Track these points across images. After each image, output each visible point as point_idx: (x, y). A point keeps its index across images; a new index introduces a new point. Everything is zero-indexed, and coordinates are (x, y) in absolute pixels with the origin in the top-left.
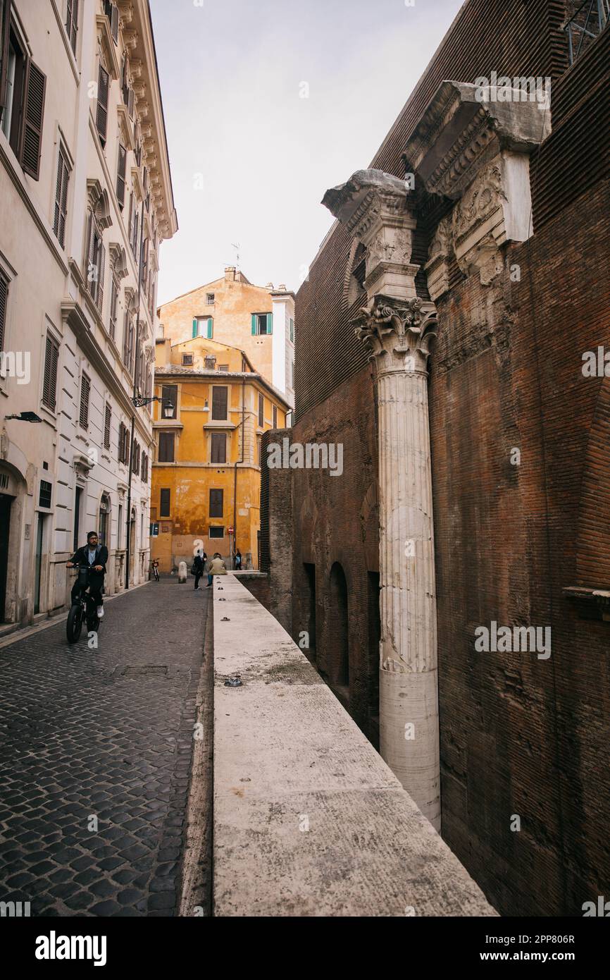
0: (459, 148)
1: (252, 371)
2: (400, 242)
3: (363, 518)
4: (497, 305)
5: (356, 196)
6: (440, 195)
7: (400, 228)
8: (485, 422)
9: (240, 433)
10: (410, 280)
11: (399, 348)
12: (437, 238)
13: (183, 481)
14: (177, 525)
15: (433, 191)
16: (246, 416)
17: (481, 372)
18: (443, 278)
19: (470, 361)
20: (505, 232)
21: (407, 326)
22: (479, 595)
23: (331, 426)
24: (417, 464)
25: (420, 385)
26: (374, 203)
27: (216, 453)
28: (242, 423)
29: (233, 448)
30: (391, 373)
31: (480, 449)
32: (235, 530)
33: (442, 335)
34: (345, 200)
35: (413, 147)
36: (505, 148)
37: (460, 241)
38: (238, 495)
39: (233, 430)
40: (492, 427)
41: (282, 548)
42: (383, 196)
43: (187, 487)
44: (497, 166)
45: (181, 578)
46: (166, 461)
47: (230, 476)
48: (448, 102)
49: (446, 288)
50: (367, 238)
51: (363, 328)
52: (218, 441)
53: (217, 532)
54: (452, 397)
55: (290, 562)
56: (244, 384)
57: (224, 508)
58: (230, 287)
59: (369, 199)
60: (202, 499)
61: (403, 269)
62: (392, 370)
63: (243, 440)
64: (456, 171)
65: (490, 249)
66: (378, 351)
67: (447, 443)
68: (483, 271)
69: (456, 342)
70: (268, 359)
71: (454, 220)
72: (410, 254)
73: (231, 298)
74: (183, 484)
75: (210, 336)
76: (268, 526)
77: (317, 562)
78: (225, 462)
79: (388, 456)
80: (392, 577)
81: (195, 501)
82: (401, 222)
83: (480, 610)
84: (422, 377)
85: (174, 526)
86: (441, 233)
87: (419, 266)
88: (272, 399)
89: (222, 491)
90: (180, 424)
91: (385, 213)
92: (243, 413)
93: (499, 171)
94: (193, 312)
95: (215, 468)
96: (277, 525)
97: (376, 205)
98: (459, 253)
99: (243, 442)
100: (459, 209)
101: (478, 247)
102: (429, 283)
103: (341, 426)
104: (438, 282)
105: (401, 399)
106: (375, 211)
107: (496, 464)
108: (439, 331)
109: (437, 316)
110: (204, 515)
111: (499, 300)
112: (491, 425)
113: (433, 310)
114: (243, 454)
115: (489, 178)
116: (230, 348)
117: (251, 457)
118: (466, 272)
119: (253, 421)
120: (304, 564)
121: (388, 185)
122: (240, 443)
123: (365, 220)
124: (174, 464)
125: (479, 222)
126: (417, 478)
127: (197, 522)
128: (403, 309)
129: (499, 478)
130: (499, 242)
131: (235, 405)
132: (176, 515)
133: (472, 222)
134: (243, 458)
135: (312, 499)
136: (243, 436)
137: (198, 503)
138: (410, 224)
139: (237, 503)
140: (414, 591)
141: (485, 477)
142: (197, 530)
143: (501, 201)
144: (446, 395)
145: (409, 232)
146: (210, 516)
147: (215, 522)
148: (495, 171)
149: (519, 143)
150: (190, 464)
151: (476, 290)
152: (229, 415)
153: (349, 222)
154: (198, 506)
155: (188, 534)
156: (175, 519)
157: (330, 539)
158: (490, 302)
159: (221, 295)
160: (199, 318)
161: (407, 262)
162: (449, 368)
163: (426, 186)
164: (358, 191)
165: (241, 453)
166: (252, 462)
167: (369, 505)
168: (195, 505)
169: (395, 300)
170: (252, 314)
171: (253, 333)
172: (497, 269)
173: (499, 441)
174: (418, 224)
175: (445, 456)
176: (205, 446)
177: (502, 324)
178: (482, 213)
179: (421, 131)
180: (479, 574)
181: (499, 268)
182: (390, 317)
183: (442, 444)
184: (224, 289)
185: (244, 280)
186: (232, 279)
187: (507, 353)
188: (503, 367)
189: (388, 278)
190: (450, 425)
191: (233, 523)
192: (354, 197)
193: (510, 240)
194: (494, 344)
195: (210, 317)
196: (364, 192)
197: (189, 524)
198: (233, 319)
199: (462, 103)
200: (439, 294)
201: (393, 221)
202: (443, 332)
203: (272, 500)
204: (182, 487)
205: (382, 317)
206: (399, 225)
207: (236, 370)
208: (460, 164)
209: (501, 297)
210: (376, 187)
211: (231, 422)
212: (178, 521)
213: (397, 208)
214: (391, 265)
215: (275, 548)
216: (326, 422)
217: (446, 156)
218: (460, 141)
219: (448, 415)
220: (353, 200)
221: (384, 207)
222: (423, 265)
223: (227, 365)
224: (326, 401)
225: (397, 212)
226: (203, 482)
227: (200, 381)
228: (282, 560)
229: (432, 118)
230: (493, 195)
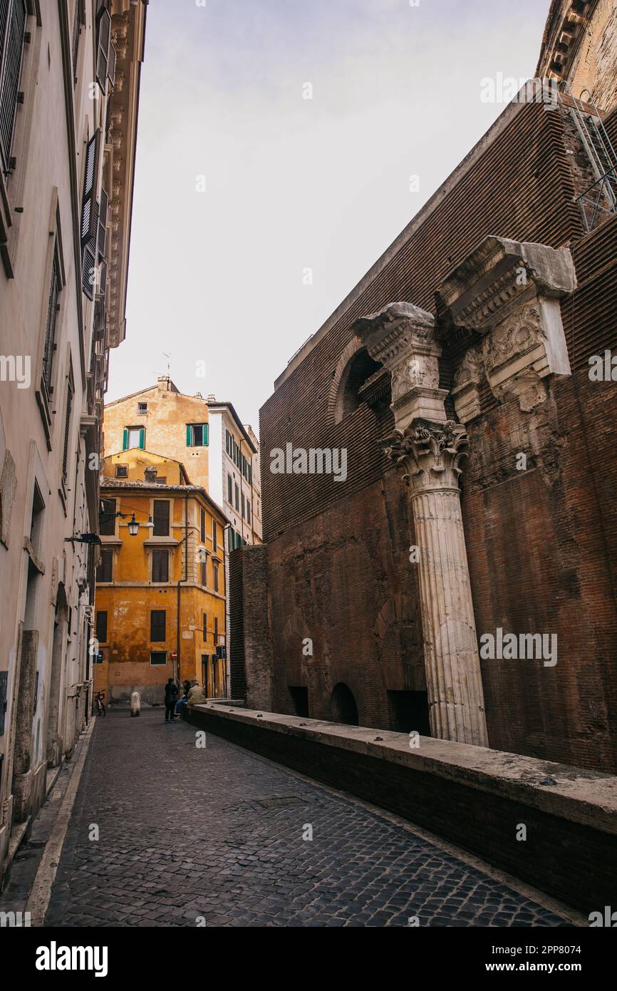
0: (494, 290)
1: (188, 483)
2: (429, 369)
3: (377, 635)
4: (542, 430)
5: (388, 326)
6: (469, 328)
7: (428, 356)
8: (535, 537)
9: (184, 550)
10: (440, 404)
11: (436, 468)
12: (465, 367)
13: (122, 603)
14: (115, 652)
15: (463, 324)
16: (190, 531)
17: (527, 491)
18: (474, 403)
19: (512, 480)
20: (548, 366)
21: (441, 446)
22: (541, 704)
23: (326, 543)
24: (460, 579)
25: (456, 503)
26: (405, 332)
27: (157, 572)
28: (186, 539)
29: (176, 566)
30: (429, 491)
31: (532, 562)
32: (178, 656)
33: (474, 455)
34: (377, 328)
35: (448, 286)
36: (540, 294)
37: (495, 371)
38: (181, 617)
39: (176, 546)
40: (545, 541)
41: (259, 672)
42: (415, 327)
43: (126, 609)
44: (535, 308)
45: (135, 711)
46: (103, 581)
47: (172, 596)
48: (491, 253)
49: (478, 412)
50: (393, 364)
51: (393, 448)
52: (161, 557)
53: (158, 658)
54: (492, 514)
55: (268, 687)
56: (187, 498)
57: (167, 631)
58: (164, 397)
59: (401, 329)
60: (141, 621)
61: (434, 394)
62: (430, 488)
63: (186, 557)
64: (489, 309)
65: (530, 380)
66: (415, 470)
67: (488, 557)
68: (522, 399)
69: (493, 462)
70: (204, 471)
71: (485, 352)
72: (438, 379)
73: (165, 407)
74: (122, 606)
75: (142, 446)
76: (243, 649)
77: (312, 685)
78: (167, 581)
79: (432, 571)
80: (445, 692)
81: (135, 624)
82: (429, 350)
83: (544, 720)
84: (457, 494)
85: (111, 652)
86: (470, 362)
87: (448, 391)
88: (213, 513)
89: (164, 612)
90: (120, 540)
91: (415, 342)
92: (187, 528)
93: (538, 313)
94: (124, 421)
95: (157, 587)
96: (253, 647)
97: (407, 334)
98: (493, 382)
99: (186, 559)
100: (491, 342)
101: (515, 377)
102: (457, 407)
103: (341, 543)
104: (469, 406)
105: (440, 516)
106: (405, 340)
107: (553, 576)
108: (471, 451)
109: (468, 437)
110: (145, 639)
111: (543, 426)
112: (543, 539)
113: (463, 431)
114: (186, 572)
115: (526, 318)
116: (168, 460)
117: (195, 575)
118: (501, 399)
119: (196, 537)
120: (290, 688)
121: (419, 317)
122: (183, 560)
123: (392, 348)
124: (112, 583)
125: (517, 356)
126: (462, 593)
127: (138, 647)
128: (438, 431)
129: (557, 589)
130: (542, 375)
131: (178, 519)
132: (114, 640)
133: (510, 355)
134: (186, 576)
135: (301, 618)
136: (186, 553)
137: (139, 626)
138: (436, 352)
139: (181, 625)
140: (467, 705)
141: (540, 589)
142: (137, 655)
143: (542, 340)
144: (483, 512)
145: (436, 360)
146: (152, 641)
147: (157, 647)
148: (533, 313)
149: (554, 290)
150: (130, 584)
151: (514, 416)
152: (171, 531)
153: (375, 348)
154: (138, 629)
155: (128, 661)
156: (112, 645)
157: (330, 659)
158: (532, 427)
159: (154, 405)
160: (131, 428)
161: (436, 387)
162: (485, 487)
163: (455, 319)
164: (391, 322)
165: (184, 571)
166: (196, 580)
167: (386, 622)
168: (134, 629)
169: (431, 422)
170: (187, 424)
171: (188, 444)
172: (539, 398)
173: (554, 554)
174: (443, 352)
175: (486, 569)
176: (146, 564)
177: (549, 447)
178: (521, 348)
179: (459, 274)
180: (539, 683)
181: (541, 397)
182: (428, 439)
183: (482, 558)
184: (156, 398)
185: (174, 389)
186: (165, 389)
187: (558, 473)
188: (553, 486)
189: (422, 402)
190: (491, 540)
191: (176, 648)
192: (385, 327)
193: (553, 373)
194: (540, 465)
195: (142, 427)
196: (396, 323)
197: (128, 650)
198: (167, 430)
199: (505, 256)
200: (470, 418)
201: (422, 349)
202: (476, 452)
203: (246, 621)
204: (121, 609)
205: (420, 438)
206: (428, 353)
207: (173, 482)
208: (495, 304)
209: (546, 422)
210: (409, 318)
211: (174, 538)
212: (115, 646)
213: (426, 337)
214: (424, 390)
215: (251, 672)
216: (319, 539)
217: (480, 296)
218: (496, 284)
219: (487, 532)
220: (384, 329)
221: (415, 337)
222: (451, 390)
223: (165, 478)
224: (317, 518)
225: (425, 341)
226: (144, 603)
227: (141, 495)
228: (259, 685)
229: (472, 264)
230: (532, 333)
